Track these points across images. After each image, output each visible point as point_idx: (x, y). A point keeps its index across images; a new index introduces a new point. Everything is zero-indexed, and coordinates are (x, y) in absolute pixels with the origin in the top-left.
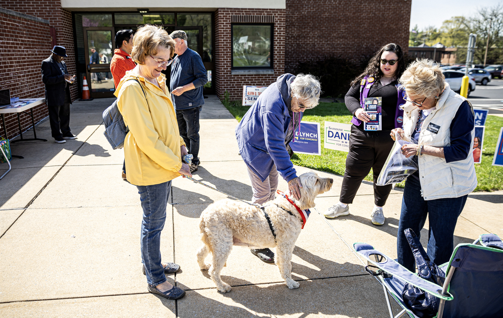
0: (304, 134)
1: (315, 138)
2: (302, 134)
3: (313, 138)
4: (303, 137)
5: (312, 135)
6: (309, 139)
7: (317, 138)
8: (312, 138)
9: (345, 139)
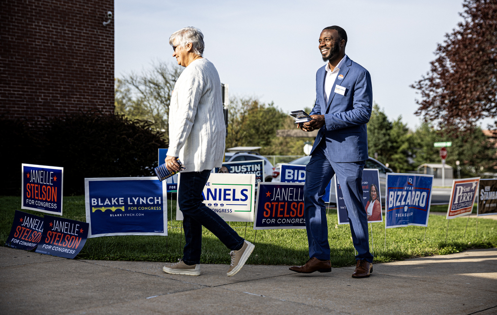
0: (136, 201)
1: (158, 205)
2: (132, 201)
3: (154, 205)
4: (134, 205)
5: (151, 200)
6: (146, 208)
7: (162, 205)
8: (151, 206)
9: (215, 199)
